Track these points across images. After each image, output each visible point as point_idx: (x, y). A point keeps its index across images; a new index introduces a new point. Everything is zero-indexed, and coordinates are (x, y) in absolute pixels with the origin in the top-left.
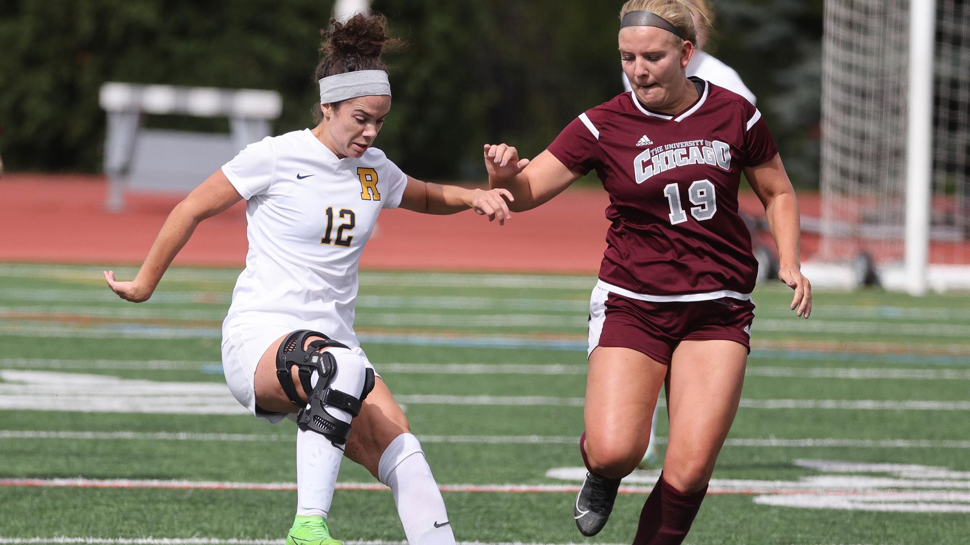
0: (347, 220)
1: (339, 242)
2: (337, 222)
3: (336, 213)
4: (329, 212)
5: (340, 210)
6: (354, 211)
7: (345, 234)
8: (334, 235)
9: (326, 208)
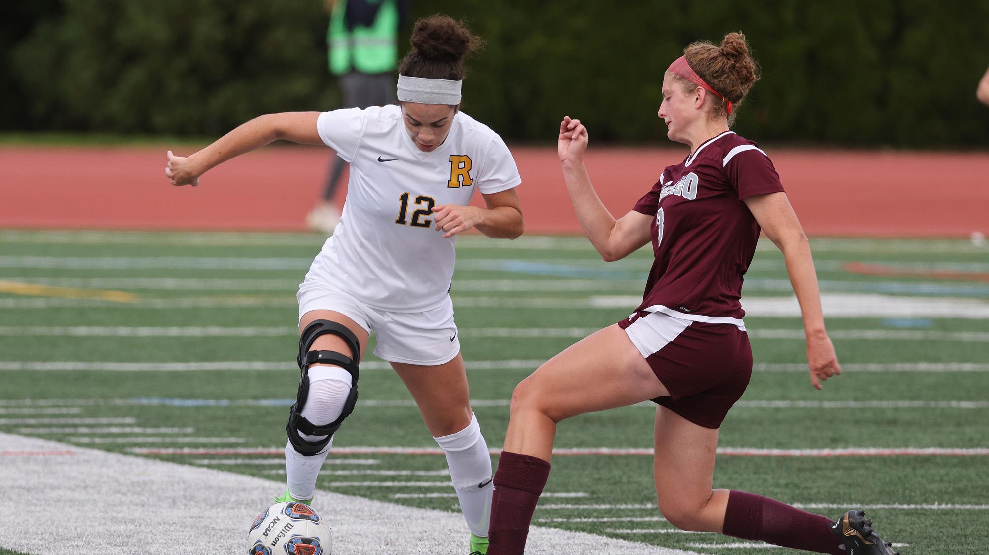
8: (409, 218)
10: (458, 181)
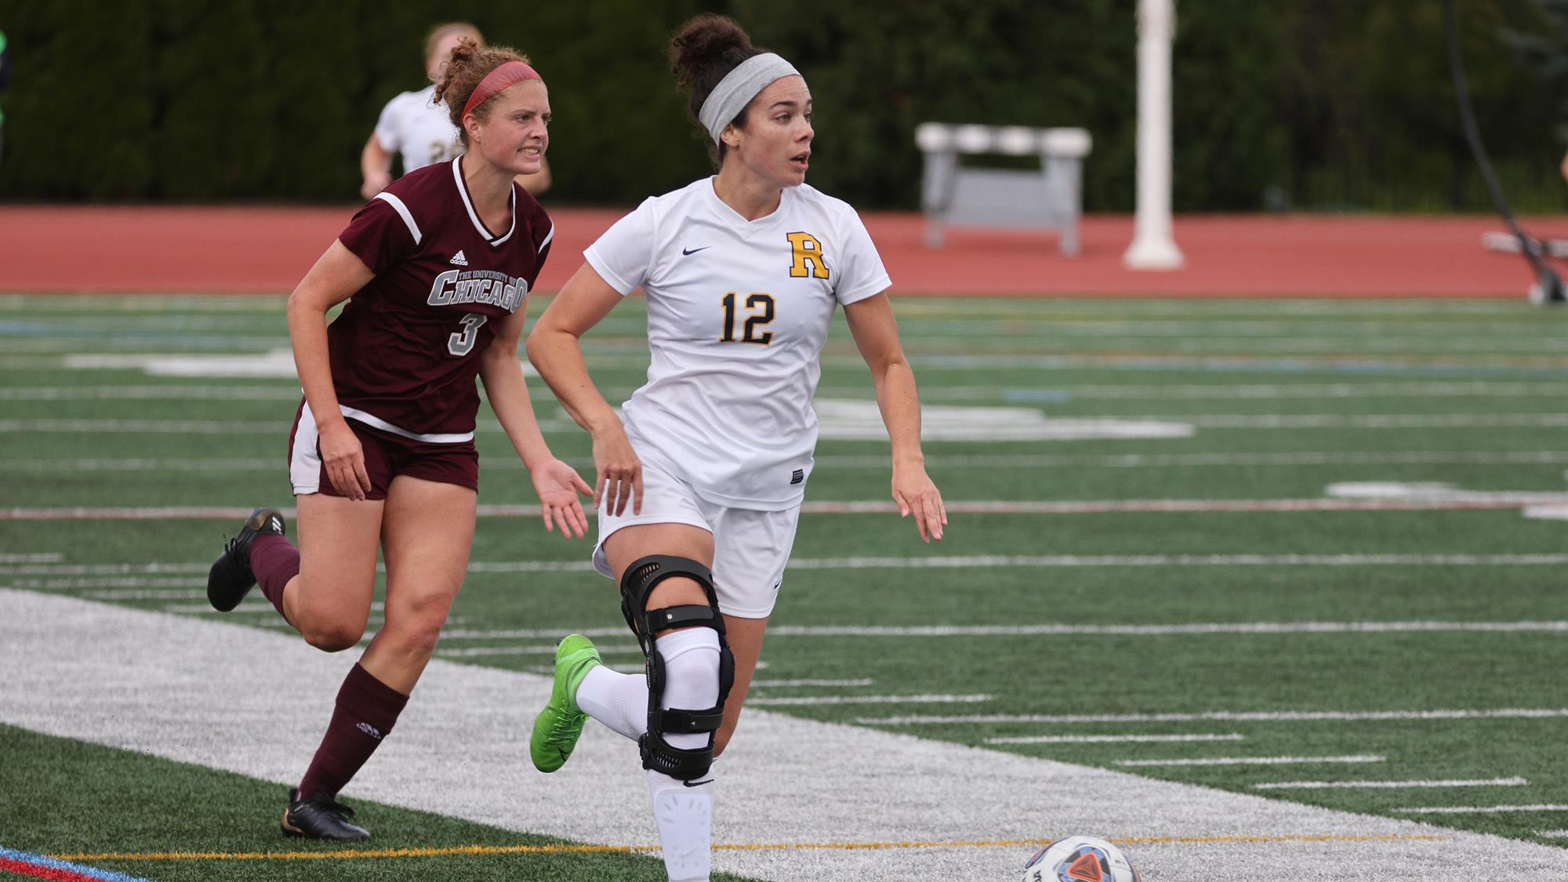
0: (760, 308)
1: (748, 338)
2: (742, 314)
3: (740, 302)
4: (729, 302)
5: (748, 295)
6: (772, 296)
7: (758, 331)
8: (738, 333)
9: (724, 295)
10: (805, 267)
